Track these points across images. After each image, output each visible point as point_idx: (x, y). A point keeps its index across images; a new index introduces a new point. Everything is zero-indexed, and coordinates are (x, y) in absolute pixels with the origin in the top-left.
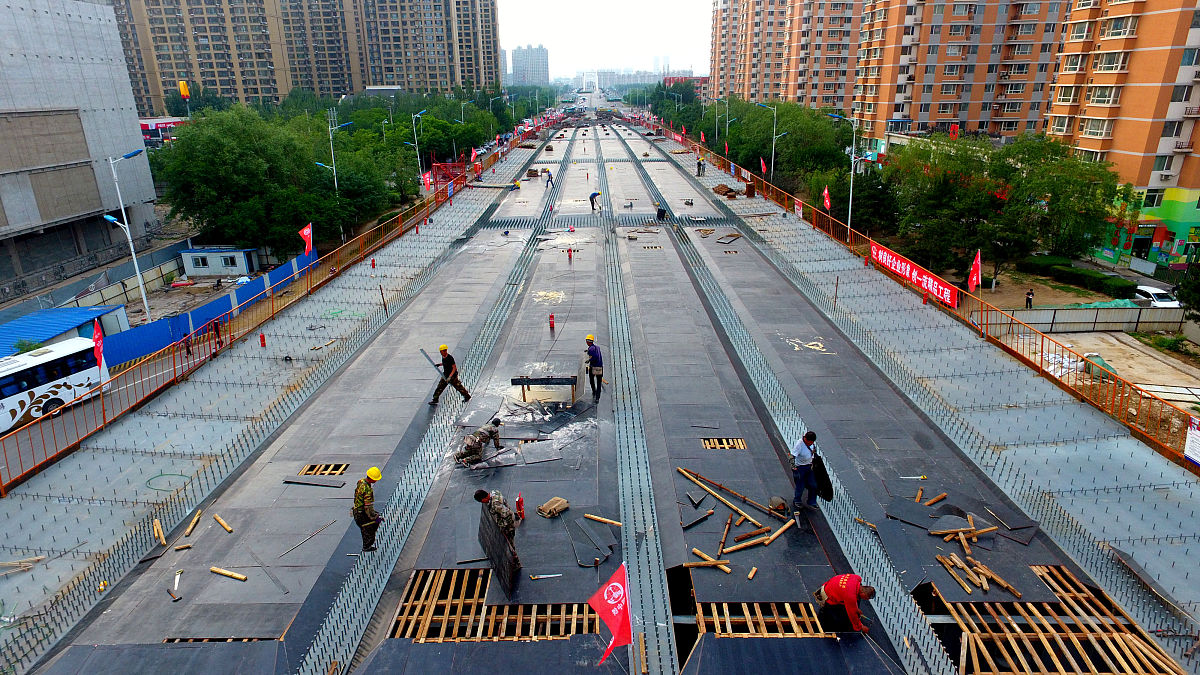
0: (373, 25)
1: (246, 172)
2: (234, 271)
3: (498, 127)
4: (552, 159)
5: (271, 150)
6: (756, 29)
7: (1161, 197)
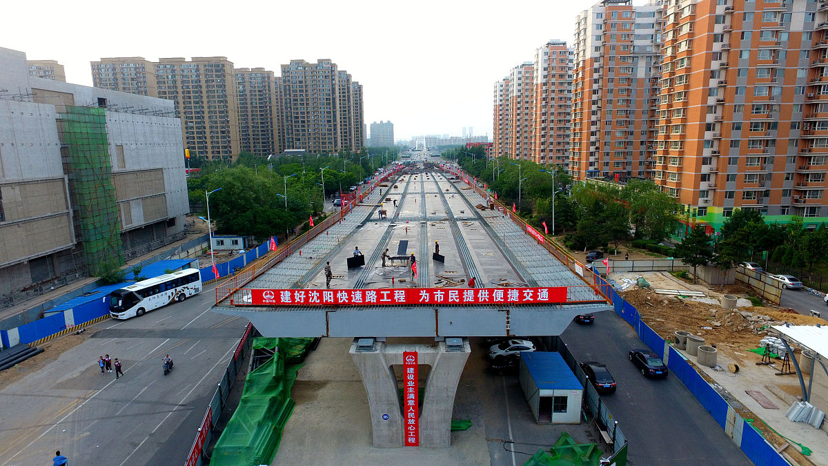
0: (289, 114)
1: (244, 198)
2: (237, 247)
3: (365, 174)
4: (398, 192)
5: (256, 187)
6: (518, 117)
7: (706, 211)
